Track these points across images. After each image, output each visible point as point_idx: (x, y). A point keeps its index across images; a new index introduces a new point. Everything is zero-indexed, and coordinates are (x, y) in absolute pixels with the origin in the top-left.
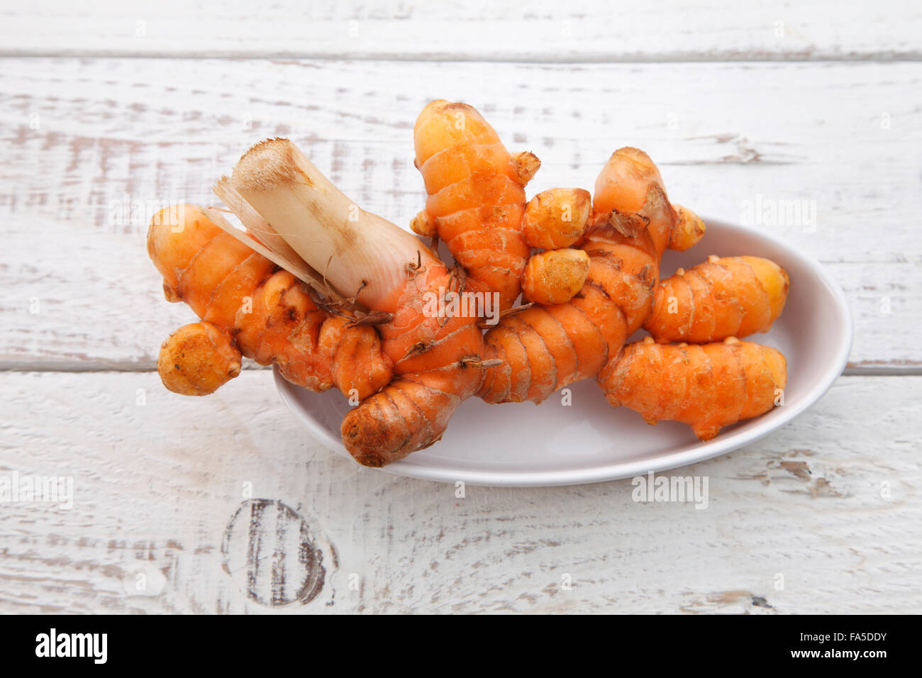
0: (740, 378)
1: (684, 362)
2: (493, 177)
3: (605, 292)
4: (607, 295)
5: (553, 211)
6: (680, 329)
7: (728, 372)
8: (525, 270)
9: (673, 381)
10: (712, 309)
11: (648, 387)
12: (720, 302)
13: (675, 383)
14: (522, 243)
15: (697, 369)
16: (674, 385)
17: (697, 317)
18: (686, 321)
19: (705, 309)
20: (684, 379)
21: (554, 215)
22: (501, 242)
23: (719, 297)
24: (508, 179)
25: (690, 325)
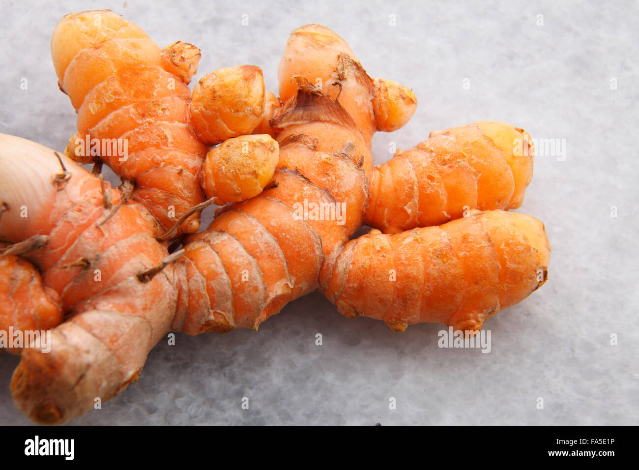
0: (485, 243)
1: (417, 240)
2: (143, 69)
3: (302, 176)
4: (306, 179)
5: (217, 88)
6: (406, 208)
7: (470, 240)
8: (202, 168)
9: (406, 262)
10: (437, 176)
11: (378, 277)
12: (445, 167)
13: (409, 265)
14: (192, 137)
15: (432, 245)
16: (409, 268)
17: (422, 188)
18: (410, 196)
19: (431, 178)
20: (419, 258)
21: (219, 93)
22: (166, 137)
23: (444, 163)
24: (162, 70)
25: (416, 200)
